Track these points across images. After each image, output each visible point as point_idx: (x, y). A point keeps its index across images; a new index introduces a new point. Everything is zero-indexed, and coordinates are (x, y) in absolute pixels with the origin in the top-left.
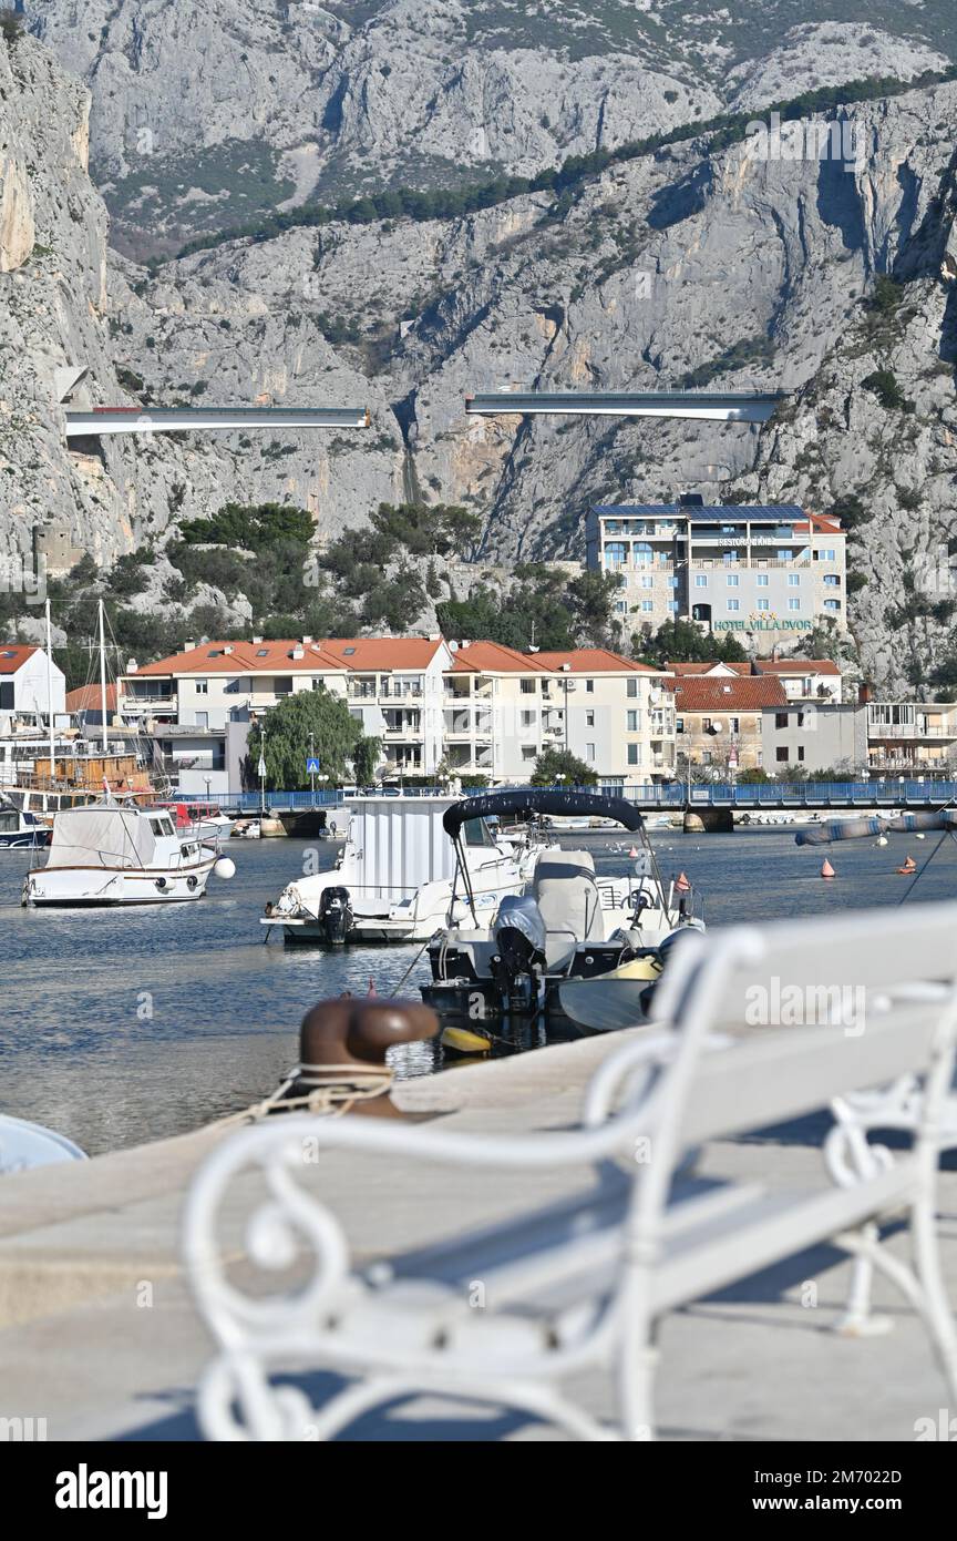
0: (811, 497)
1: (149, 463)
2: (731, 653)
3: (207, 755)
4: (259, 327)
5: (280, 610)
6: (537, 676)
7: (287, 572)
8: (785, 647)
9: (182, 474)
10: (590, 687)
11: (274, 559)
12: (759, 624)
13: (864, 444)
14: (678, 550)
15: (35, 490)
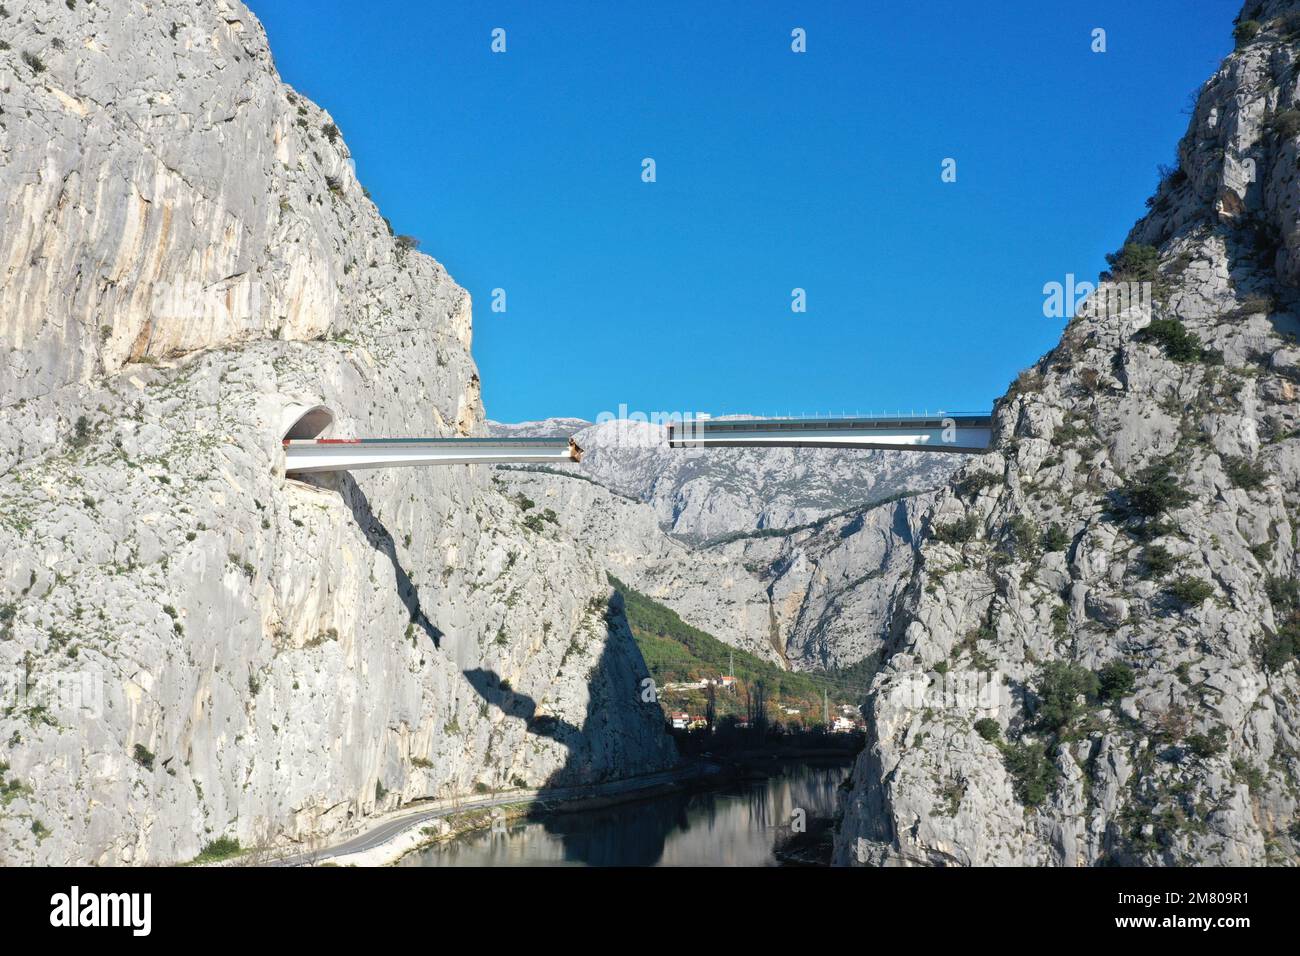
1: (494, 537)
13: (1155, 406)
15: (189, 500)
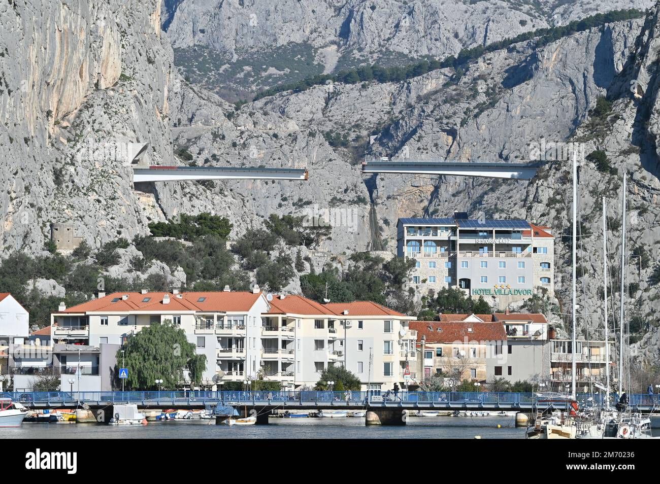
0: (556, 222)
1: (190, 200)
2: (481, 308)
3: (89, 364)
4: (293, 138)
5: (204, 278)
6: (325, 318)
7: (210, 255)
8: (515, 305)
9: (210, 207)
10: (361, 325)
11: (203, 247)
12: (500, 291)
13: (588, 192)
14: (451, 245)
15: (113, 212)
